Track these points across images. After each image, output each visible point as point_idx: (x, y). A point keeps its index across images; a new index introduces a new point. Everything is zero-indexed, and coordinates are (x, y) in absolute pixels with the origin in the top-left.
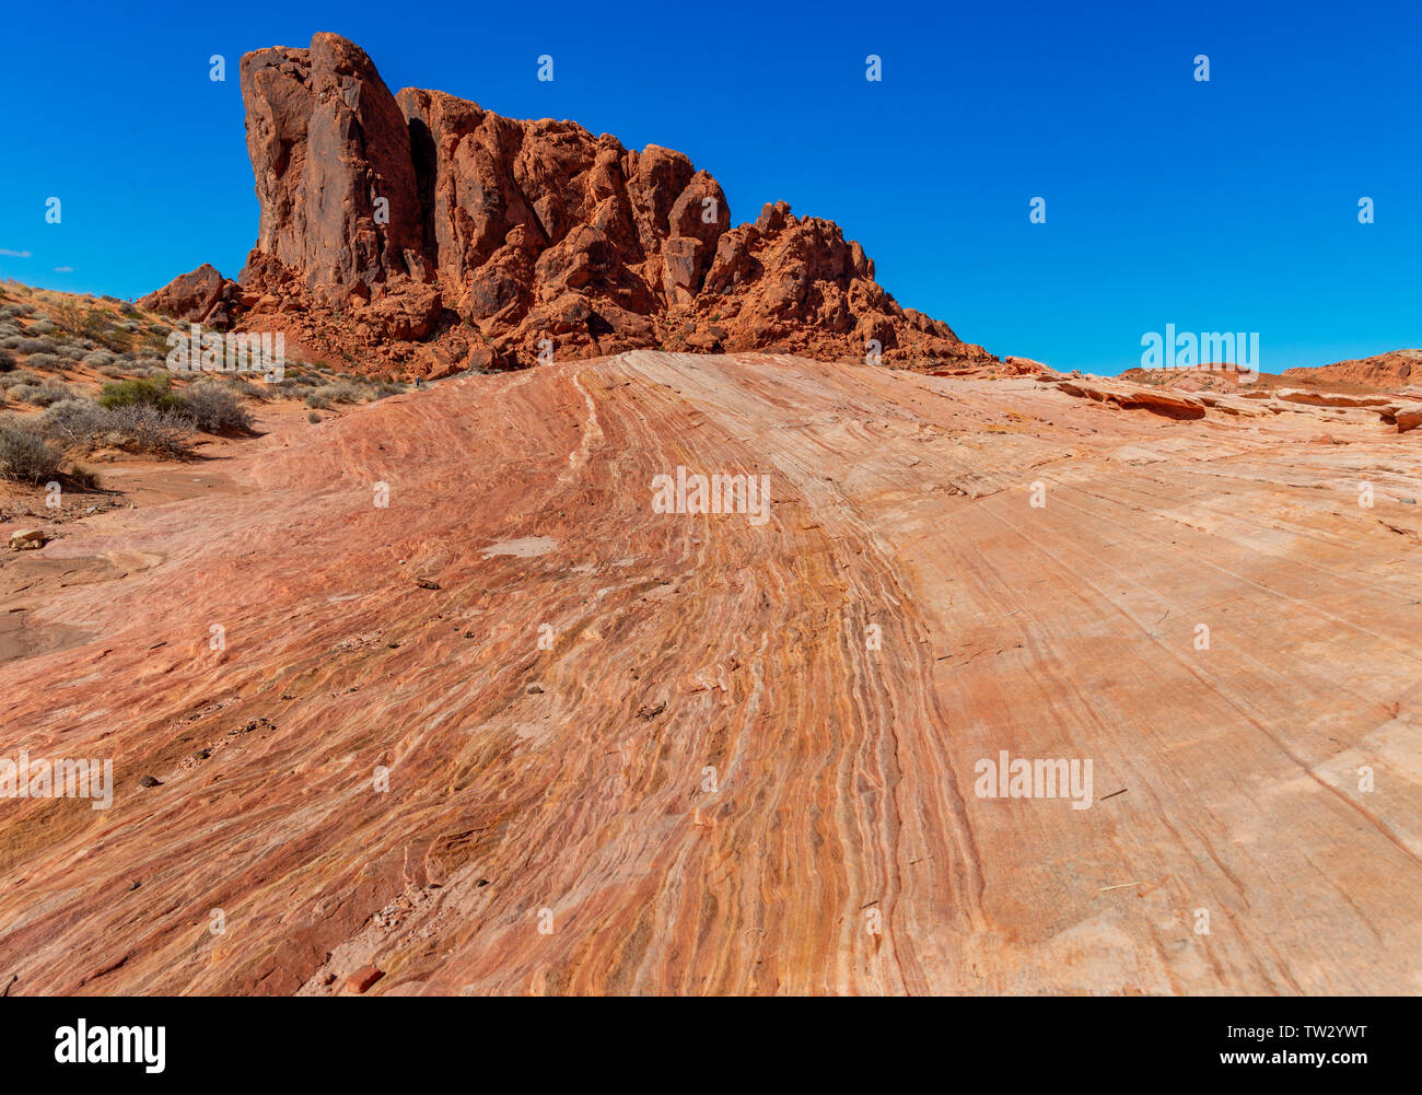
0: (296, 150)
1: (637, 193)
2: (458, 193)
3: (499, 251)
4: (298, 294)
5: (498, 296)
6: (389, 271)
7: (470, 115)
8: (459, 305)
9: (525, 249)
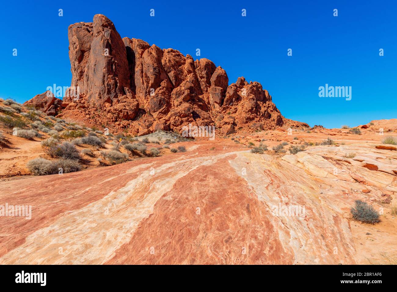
0: (86, 54)
1: (200, 72)
2: (144, 69)
3: (159, 88)
4: (84, 103)
5: (159, 104)
6: (119, 95)
7: (146, 45)
8: (145, 107)
9: (167, 88)
